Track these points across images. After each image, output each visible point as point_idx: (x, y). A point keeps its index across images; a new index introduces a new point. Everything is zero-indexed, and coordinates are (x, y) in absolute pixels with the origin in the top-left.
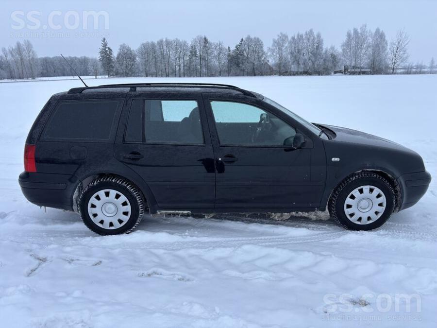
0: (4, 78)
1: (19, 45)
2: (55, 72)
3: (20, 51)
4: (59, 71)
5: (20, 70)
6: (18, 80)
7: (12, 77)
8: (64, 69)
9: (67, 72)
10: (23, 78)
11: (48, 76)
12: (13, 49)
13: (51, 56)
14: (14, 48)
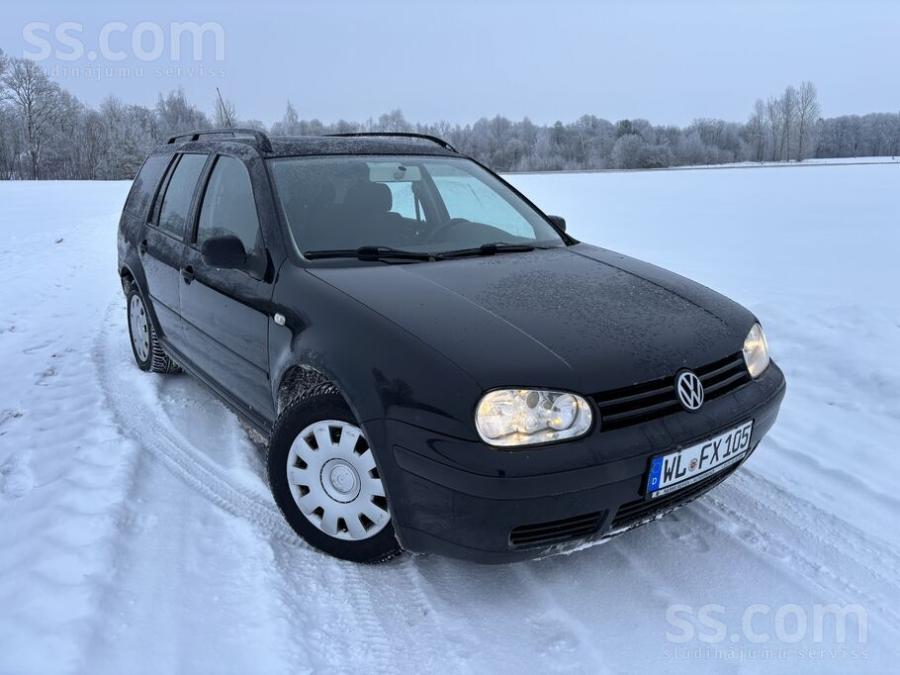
0: (744, 160)
1: (789, 93)
2: (856, 146)
3: (788, 106)
4: (867, 145)
5: (779, 143)
6: (768, 164)
7: (759, 157)
8: (879, 140)
9: (884, 147)
10: (779, 160)
11: (838, 156)
12: (776, 102)
13: (861, 114)
14: (778, 99)
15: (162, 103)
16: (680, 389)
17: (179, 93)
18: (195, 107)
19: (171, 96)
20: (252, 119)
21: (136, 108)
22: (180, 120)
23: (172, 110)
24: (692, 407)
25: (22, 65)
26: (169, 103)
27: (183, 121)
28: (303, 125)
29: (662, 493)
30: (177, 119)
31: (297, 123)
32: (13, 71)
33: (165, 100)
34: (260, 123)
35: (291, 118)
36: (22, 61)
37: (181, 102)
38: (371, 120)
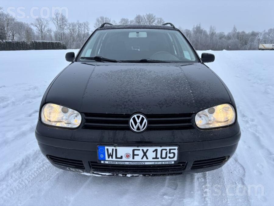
15: (194, 28)
16: (131, 120)
17: (200, 25)
18: (203, 29)
19: (197, 26)
20: (221, 32)
21: (187, 30)
22: (198, 33)
23: (196, 30)
24: (135, 130)
25: (159, 19)
26: (196, 28)
27: (199, 33)
28: (238, 33)
29: (107, 162)
30: (197, 33)
31: (236, 32)
32: (157, 21)
33: (195, 27)
34: (224, 33)
35: (234, 31)
36: (159, 18)
37: (199, 27)
38: (265, 31)
